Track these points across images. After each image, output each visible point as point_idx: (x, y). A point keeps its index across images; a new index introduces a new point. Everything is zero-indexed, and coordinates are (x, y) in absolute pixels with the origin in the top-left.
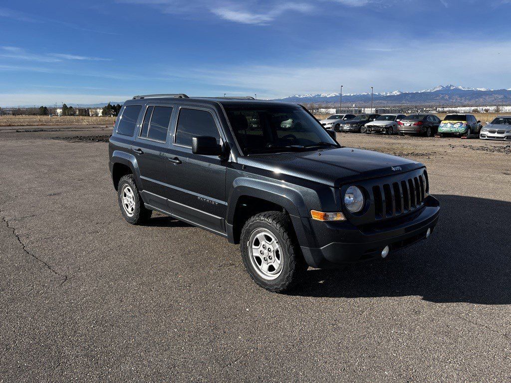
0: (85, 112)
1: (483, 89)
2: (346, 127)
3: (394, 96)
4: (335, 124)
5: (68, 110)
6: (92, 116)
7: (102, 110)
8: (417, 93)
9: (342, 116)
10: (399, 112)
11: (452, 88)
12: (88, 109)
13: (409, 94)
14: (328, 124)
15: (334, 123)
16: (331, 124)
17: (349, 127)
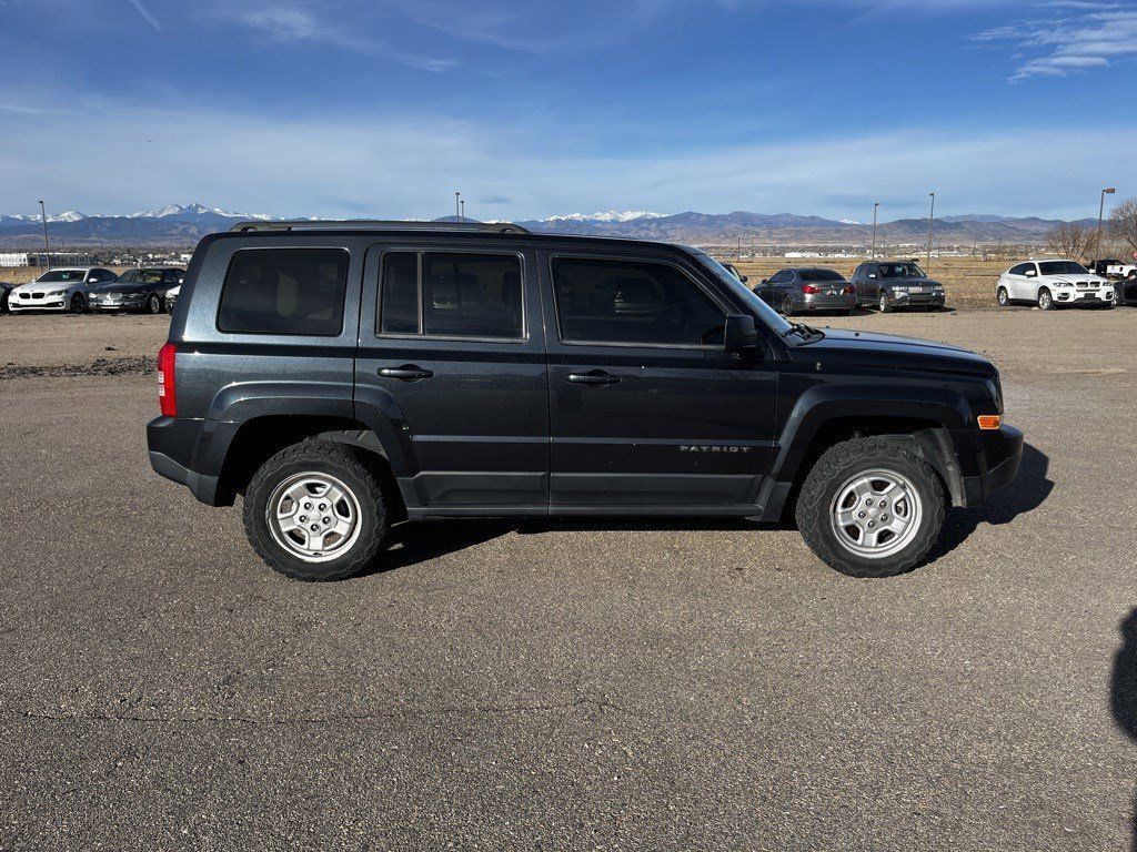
1: (264, 217)
2: (109, 301)
3: (66, 223)
4: (70, 295)
8: (122, 219)
9: (83, 274)
10: (92, 264)
11: (201, 211)
13: (103, 220)
14: (52, 294)
15: (66, 291)
16: (60, 293)
17: (120, 301)
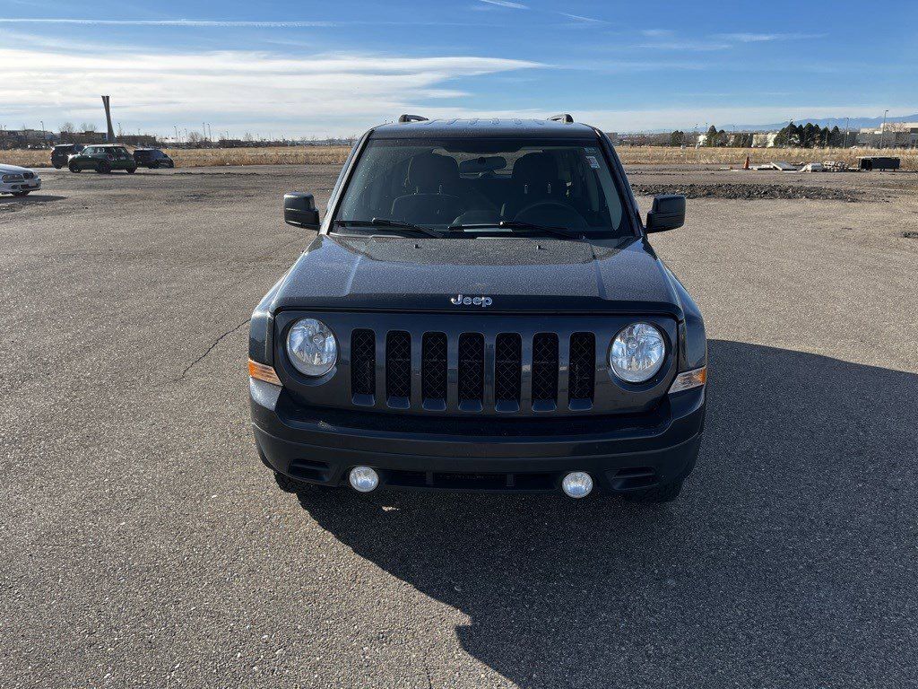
0: (744, 140)
5: (716, 137)
6: (756, 147)
7: (775, 136)
12: (752, 135)
